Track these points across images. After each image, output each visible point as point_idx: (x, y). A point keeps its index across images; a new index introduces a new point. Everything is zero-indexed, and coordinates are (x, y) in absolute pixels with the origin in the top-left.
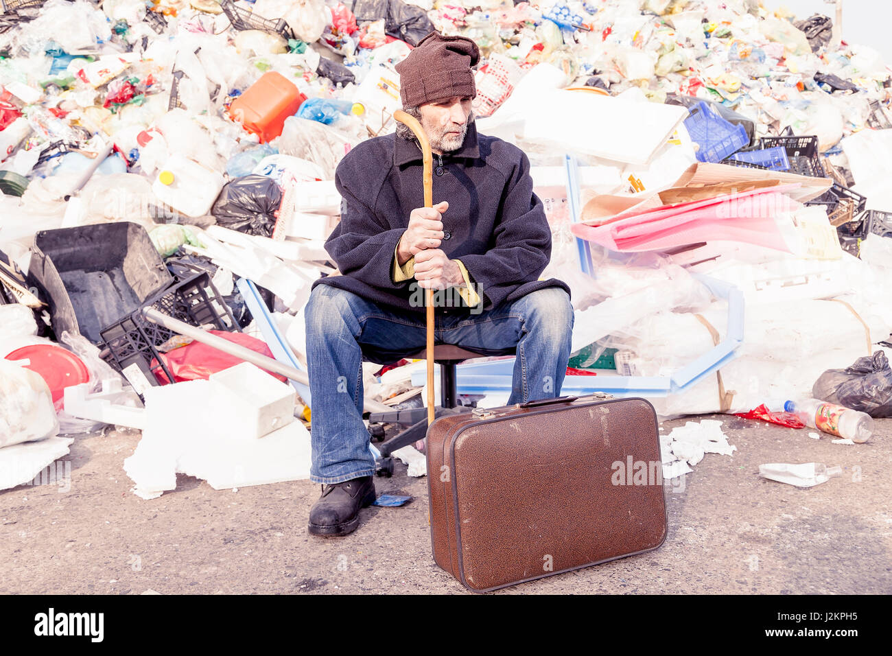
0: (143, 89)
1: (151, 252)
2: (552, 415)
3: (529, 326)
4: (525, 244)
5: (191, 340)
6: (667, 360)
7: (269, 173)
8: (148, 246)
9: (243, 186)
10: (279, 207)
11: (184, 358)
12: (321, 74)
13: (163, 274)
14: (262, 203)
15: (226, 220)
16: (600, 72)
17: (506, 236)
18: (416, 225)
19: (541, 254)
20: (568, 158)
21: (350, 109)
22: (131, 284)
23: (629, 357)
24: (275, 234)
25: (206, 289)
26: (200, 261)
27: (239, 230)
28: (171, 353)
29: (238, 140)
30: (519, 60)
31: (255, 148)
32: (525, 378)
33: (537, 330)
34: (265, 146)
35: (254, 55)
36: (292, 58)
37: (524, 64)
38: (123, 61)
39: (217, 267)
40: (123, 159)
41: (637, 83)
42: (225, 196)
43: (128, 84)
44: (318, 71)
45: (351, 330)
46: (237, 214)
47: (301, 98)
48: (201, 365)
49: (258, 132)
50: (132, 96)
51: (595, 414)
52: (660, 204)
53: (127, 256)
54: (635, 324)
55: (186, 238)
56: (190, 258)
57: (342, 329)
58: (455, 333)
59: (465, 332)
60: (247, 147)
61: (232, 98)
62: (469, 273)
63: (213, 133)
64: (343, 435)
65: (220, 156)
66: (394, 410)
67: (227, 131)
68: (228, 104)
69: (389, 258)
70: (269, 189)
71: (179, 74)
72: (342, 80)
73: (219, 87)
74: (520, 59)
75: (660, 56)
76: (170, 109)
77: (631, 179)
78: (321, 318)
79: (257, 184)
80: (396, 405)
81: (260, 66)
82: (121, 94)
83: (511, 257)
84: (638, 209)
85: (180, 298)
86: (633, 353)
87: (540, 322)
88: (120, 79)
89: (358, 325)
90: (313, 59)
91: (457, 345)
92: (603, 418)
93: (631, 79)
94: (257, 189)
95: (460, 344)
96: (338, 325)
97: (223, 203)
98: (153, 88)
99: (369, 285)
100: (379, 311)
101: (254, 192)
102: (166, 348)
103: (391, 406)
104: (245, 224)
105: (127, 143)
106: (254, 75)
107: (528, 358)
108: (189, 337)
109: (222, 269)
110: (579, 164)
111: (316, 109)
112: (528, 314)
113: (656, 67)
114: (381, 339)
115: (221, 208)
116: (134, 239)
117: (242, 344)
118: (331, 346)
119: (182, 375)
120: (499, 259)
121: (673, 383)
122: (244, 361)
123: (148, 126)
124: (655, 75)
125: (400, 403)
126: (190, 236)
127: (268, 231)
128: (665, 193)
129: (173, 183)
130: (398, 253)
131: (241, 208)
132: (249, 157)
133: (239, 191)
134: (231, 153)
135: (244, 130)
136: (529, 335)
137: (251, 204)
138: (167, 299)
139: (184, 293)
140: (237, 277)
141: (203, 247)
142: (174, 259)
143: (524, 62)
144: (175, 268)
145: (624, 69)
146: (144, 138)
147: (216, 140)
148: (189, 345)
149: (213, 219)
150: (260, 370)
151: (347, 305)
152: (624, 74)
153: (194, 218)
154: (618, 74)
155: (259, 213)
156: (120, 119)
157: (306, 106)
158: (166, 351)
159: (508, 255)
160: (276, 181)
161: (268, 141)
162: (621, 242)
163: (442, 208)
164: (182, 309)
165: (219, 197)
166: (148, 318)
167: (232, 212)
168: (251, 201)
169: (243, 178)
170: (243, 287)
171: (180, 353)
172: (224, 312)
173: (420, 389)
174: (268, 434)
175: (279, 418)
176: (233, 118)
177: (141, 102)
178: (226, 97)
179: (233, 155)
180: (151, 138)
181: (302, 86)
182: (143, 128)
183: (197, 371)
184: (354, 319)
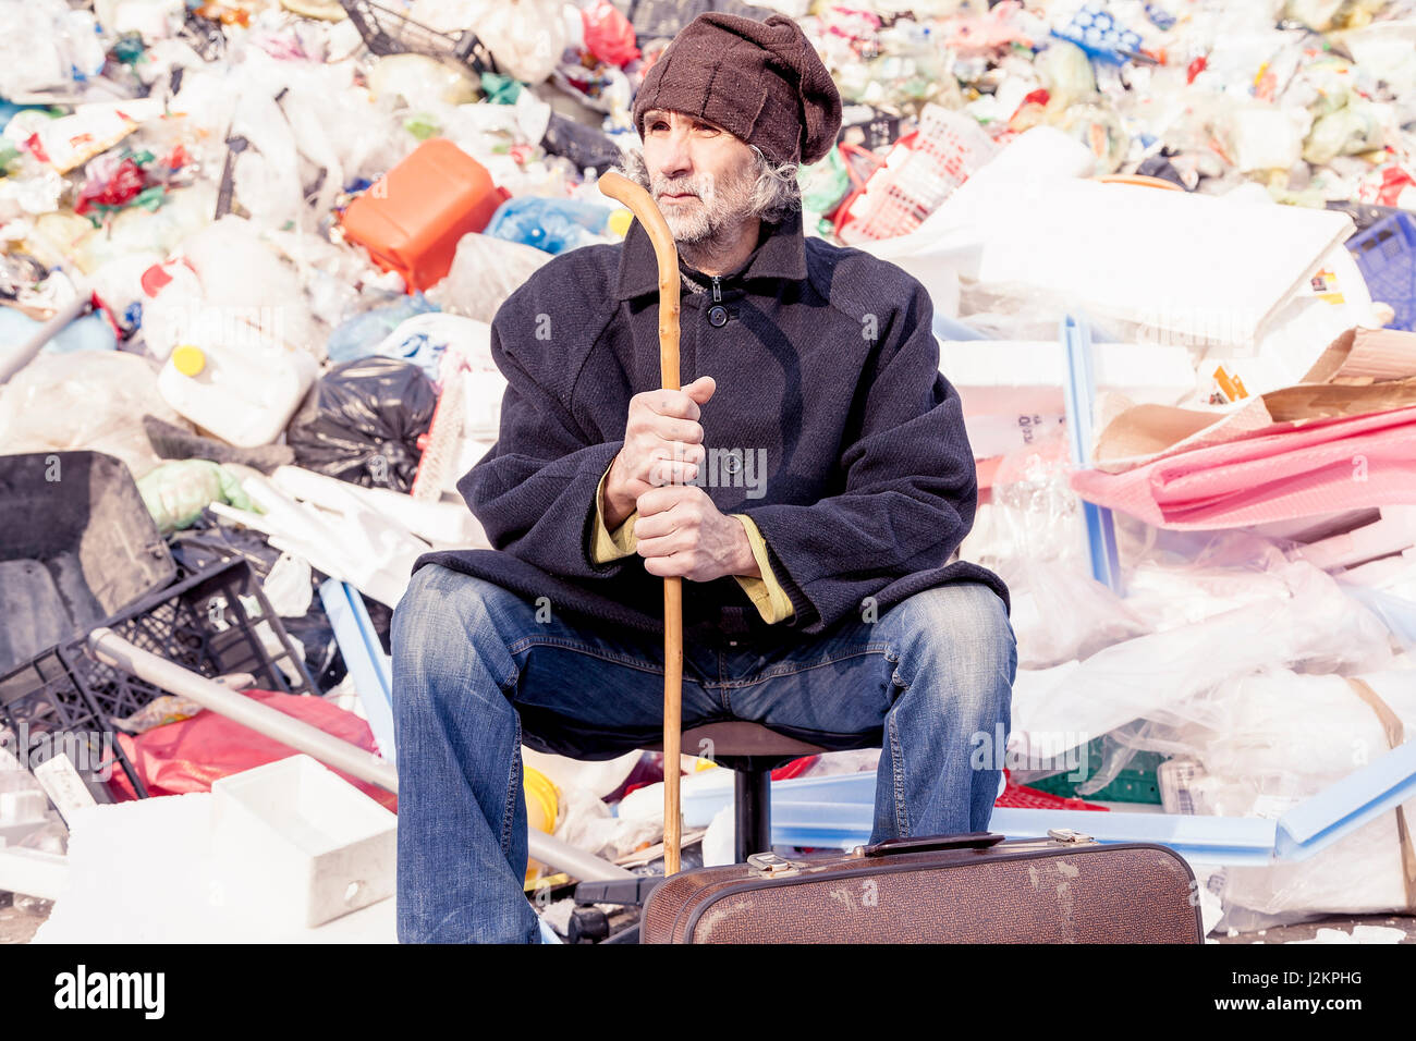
0: (162, 177)
1: (138, 519)
2: (937, 874)
3: (908, 673)
4: (910, 486)
5: (196, 708)
6: (1275, 781)
7: (412, 355)
8: (133, 504)
9: (353, 380)
10: (428, 428)
11: (175, 747)
12: (550, 149)
13: (162, 565)
14: (393, 418)
15: (315, 455)
16: (1177, 153)
17: (869, 466)
18: (641, 429)
19: (948, 510)
20: (1070, 323)
21: (605, 222)
22: (95, 587)
23: (1191, 774)
24: (417, 486)
25: (242, 598)
26: (246, 540)
27: (341, 476)
28: (149, 735)
29: (359, 287)
30: (993, 125)
31: (395, 304)
32: (900, 797)
33: (925, 682)
34: (416, 299)
35: (405, 106)
36: (490, 114)
37: (1003, 133)
38: (123, 116)
39: (280, 552)
40: (109, 324)
41: (1262, 177)
42: (315, 402)
43: (130, 166)
44: (545, 142)
45: (492, 671)
46: (339, 443)
47: (498, 197)
48: (210, 763)
49: (402, 268)
50: (138, 191)
51: (1042, 877)
52: (1266, 421)
53: (90, 527)
54: (1200, 695)
55: (222, 491)
56: (224, 535)
57: (470, 666)
58: (756, 694)
59: (777, 693)
60: (378, 301)
61: (350, 196)
62: (769, 547)
63: (306, 271)
64: (470, 913)
65: (317, 319)
66: (632, 875)
67: (334, 267)
68: (339, 210)
69: (583, 506)
70: (408, 388)
71: (239, 144)
72: (597, 161)
73: (323, 173)
74: (997, 122)
75: (1317, 120)
76: (217, 217)
77: (1220, 375)
78: (422, 639)
79: (384, 377)
80: (640, 866)
81: (416, 130)
82: (113, 184)
83: (872, 514)
84: (1218, 432)
85: (188, 617)
86: (1200, 765)
87: (932, 662)
88: (112, 155)
89: (509, 660)
90: (533, 116)
91: (761, 721)
92: (1062, 888)
93: (1246, 166)
94: (384, 386)
95: (769, 719)
96: (461, 658)
97: (309, 417)
98: (184, 174)
99: (545, 570)
100: (567, 633)
101: (375, 393)
102: (140, 724)
103: (630, 869)
104: (354, 463)
105: (120, 290)
106: (402, 149)
107: (907, 749)
108: (190, 701)
109: (289, 559)
110: (1096, 338)
111: (529, 221)
112: (906, 643)
113: (1306, 143)
114: (575, 699)
115: (306, 428)
116: (104, 489)
117: (311, 721)
118: (446, 707)
119: (165, 784)
120: (845, 517)
121: (1281, 833)
122: (297, 752)
123: (168, 255)
124: (1304, 160)
125: (651, 863)
126: (230, 486)
127: (404, 479)
128: (1280, 398)
129: (203, 373)
130: (605, 498)
131: (347, 428)
132: (377, 321)
133: (344, 392)
134: (343, 313)
135: (372, 265)
136: (909, 692)
137: (370, 421)
138: (160, 620)
139: (197, 606)
140: (324, 578)
141: (257, 511)
142: (190, 535)
143: (1005, 128)
144: (188, 554)
145: (1232, 147)
146: (155, 279)
147: (311, 284)
148: (192, 718)
149: (288, 453)
150: (331, 774)
151: (482, 611)
152: (1233, 158)
153: (245, 450)
154: (1218, 156)
155: (385, 440)
156: (109, 238)
157: (508, 214)
158: (139, 730)
159: (865, 509)
160: (426, 371)
161: (423, 289)
162: (1177, 509)
163: (701, 392)
164: (194, 642)
165: (303, 404)
166: (100, 655)
167: (329, 436)
168: (369, 414)
169: (354, 364)
170: (333, 598)
171: (168, 736)
172: (281, 649)
173: (701, 833)
174: (339, 917)
175: (361, 883)
176: (351, 240)
177: (155, 203)
178: (337, 195)
179: (347, 317)
180: (168, 279)
181: (502, 172)
182: (158, 259)
183: (199, 776)
184: (500, 645)
